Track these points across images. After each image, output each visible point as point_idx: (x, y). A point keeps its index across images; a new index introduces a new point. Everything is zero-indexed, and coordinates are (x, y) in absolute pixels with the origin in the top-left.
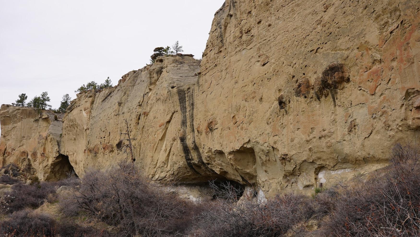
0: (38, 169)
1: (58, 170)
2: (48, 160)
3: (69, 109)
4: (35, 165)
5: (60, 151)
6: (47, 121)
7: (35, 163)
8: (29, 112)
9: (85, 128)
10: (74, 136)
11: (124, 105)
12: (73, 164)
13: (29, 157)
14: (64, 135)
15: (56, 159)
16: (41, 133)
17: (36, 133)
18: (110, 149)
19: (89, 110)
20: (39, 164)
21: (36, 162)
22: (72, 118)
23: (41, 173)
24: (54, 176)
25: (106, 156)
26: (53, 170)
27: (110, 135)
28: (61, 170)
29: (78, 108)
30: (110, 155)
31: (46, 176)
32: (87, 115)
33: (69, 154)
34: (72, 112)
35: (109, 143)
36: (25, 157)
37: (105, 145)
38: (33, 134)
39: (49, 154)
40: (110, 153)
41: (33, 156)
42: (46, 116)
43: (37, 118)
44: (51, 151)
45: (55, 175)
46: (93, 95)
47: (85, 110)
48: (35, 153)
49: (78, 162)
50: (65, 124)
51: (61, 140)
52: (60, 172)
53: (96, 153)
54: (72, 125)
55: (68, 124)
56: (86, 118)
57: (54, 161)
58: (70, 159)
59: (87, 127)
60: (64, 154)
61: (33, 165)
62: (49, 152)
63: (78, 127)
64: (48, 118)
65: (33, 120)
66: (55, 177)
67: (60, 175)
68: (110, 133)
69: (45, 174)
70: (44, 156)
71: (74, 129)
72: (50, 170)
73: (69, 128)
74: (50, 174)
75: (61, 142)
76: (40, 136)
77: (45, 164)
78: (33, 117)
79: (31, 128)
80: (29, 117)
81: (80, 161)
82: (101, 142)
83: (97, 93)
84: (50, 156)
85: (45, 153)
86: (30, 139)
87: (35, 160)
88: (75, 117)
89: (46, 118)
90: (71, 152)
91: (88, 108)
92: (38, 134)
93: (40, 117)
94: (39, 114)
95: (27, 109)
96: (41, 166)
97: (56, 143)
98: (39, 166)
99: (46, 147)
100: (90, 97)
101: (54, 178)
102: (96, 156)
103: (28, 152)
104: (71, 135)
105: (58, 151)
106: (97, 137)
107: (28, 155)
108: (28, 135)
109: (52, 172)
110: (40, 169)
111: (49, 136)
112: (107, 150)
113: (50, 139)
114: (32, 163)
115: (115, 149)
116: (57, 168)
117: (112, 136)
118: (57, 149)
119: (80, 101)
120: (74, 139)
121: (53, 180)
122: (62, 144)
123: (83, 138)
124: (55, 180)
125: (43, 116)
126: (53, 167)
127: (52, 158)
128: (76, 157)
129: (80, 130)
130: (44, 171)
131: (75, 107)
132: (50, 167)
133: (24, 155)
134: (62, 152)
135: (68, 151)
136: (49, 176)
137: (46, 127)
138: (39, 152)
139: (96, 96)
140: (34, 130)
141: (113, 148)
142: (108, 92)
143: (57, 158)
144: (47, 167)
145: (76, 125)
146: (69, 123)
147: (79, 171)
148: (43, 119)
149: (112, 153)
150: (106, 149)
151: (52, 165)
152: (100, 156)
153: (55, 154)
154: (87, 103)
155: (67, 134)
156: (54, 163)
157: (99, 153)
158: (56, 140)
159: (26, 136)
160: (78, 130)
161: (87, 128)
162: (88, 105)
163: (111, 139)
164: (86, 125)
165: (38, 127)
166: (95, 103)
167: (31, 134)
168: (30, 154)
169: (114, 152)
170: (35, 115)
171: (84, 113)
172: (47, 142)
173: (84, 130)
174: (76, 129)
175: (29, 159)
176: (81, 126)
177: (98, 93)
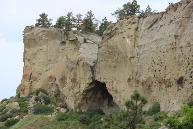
0: (67, 95)
1: (91, 97)
2: (80, 87)
3: (107, 35)
4: (65, 90)
5: (94, 77)
6: (74, 43)
7: (64, 89)
8: (54, 34)
9: (129, 56)
10: (114, 64)
11: (181, 38)
12: (111, 93)
13: (57, 82)
14: (101, 61)
15: (89, 86)
16: (69, 57)
17: (63, 56)
18: (168, 83)
19: (133, 37)
20: (69, 90)
21: (65, 87)
22: (112, 44)
23: (71, 100)
24: (85, 103)
25: (163, 91)
26: (86, 96)
27: (166, 69)
28: (93, 97)
29: (121, 35)
30: (168, 90)
31: (78, 103)
32: (132, 43)
33: (106, 81)
34: (113, 38)
35: (165, 77)
36: (52, 82)
37: (161, 79)
38: (60, 57)
39: (81, 80)
40: (167, 88)
41: (62, 81)
42: (74, 38)
43: (63, 40)
44: (83, 77)
45: (87, 102)
46: (137, 21)
47: (128, 38)
48: (63, 78)
49: (119, 90)
50: (103, 50)
51: (96, 66)
52: (92, 99)
53: (150, 86)
54: (111, 52)
55: (106, 51)
56: (131, 46)
57: (87, 88)
58: (108, 86)
59: (132, 55)
60: (100, 81)
61: (61, 91)
62: (81, 77)
63: (120, 54)
64: (75, 40)
65: (59, 42)
66: (87, 103)
67: (92, 102)
68: (166, 66)
69: (76, 100)
70: (76, 82)
71: (114, 56)
72: (82, 97)
73: (108, 54)
74: (81, 101)
75: (96, 68)
76: (68, 59)
77: (76, 90)
78: (59, 39)
79: (57, 51)
80: (55, 39)
81: (121, 90)
82: (155, 75)
83: (140, 19)
84: (82, 82)
85: (76, 79)
86: (57, 62)
87: (64, 85)
88: (116, 44)
89: (73, 40)
90: (110, 79)
91: (132, 36)
92: (65, 57)
93: (67, 39)
94: (66, 36)
95: (53, 30)
96: (71, 92)
97: (90, 69)
98: (69, 92)
99: (77, 72)
100: (134, 23)
101: (86, 105)
102: (150, 89)
103: (56, 77)
104: (110, 61)
105: (92, 77)
106: (150, 69)
107: (55, 80)
108: (55, 58)
109: (84, 98)
110: (70, 95)
111: (80, 61)
112: (164, 85)
113: (82, 64)
114: (60, 88)
115: (172, 84)
116: (90, 94)
117: (168, 70)
118: (90, 75)
119: (122, 27)
120: (114, 66)
121: (85, 107)
122: (97, 70)
123: (126, 66)
124: (87, 107)
125: (70, 37)
126: (85, 94)
127: (84, 84)
128: (116, 86)
129: (122, 58)
130: (75, 97)
131: (116, 33)
132: (82, 93)
133: (52, 80)
134: (97, 78)
135: (105, 78)
136: (80, 102)
137: (73, 50)
138: (68, 77)
139: (140, 22)
140: (60, 54)
141: (171, 82)
142: (154, 19)
143: (91, 84)
144: (78, 94)
145: (118, 52)
146: (108, 49)
147: (120, 100)
148: (70, 41)
149: (169, 87)
150: (162, 83)
151: (84, 91)
152: (155, 89)
153: (88, 80)
154: (131, 30)
155: (104, 61)
156: (87, 90)
157: (153, 86)
158: (89, 66)
159: (52, 59)
160: (120, 58)
161: (131, 57)
162: (132, 32)
163: (167, 73)
164: (130, 54)
165: (65, 50)
166: (139, 29)
167: (58, 57)
168: (58, 79)
169: (172, 87)
170: (62, 36)
171: (128, 41)
172: (79, 67)
173: (128, 58)
174: (117, 56)
175: (57, 85)
176: (124, 53)
177: (142, 19)
